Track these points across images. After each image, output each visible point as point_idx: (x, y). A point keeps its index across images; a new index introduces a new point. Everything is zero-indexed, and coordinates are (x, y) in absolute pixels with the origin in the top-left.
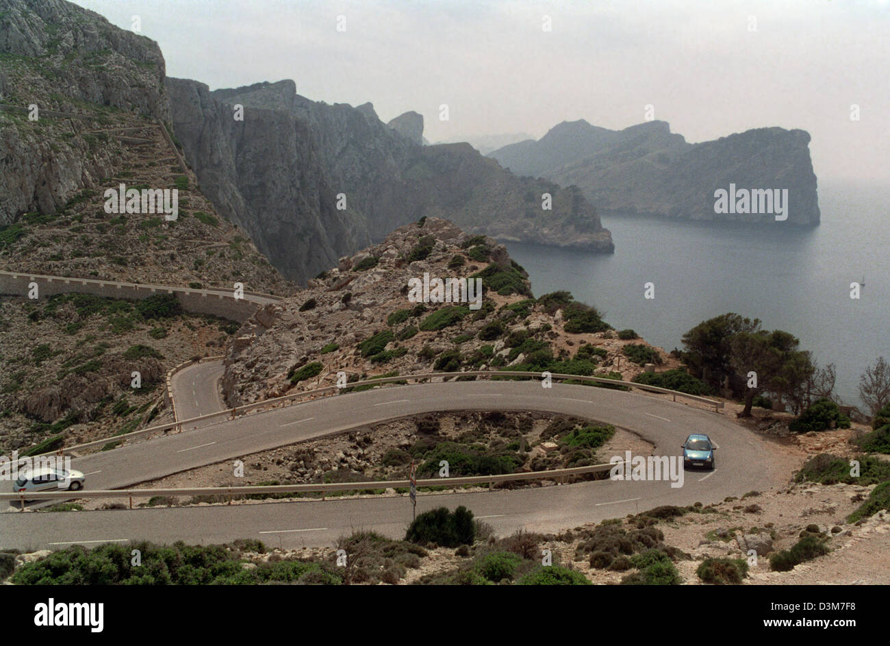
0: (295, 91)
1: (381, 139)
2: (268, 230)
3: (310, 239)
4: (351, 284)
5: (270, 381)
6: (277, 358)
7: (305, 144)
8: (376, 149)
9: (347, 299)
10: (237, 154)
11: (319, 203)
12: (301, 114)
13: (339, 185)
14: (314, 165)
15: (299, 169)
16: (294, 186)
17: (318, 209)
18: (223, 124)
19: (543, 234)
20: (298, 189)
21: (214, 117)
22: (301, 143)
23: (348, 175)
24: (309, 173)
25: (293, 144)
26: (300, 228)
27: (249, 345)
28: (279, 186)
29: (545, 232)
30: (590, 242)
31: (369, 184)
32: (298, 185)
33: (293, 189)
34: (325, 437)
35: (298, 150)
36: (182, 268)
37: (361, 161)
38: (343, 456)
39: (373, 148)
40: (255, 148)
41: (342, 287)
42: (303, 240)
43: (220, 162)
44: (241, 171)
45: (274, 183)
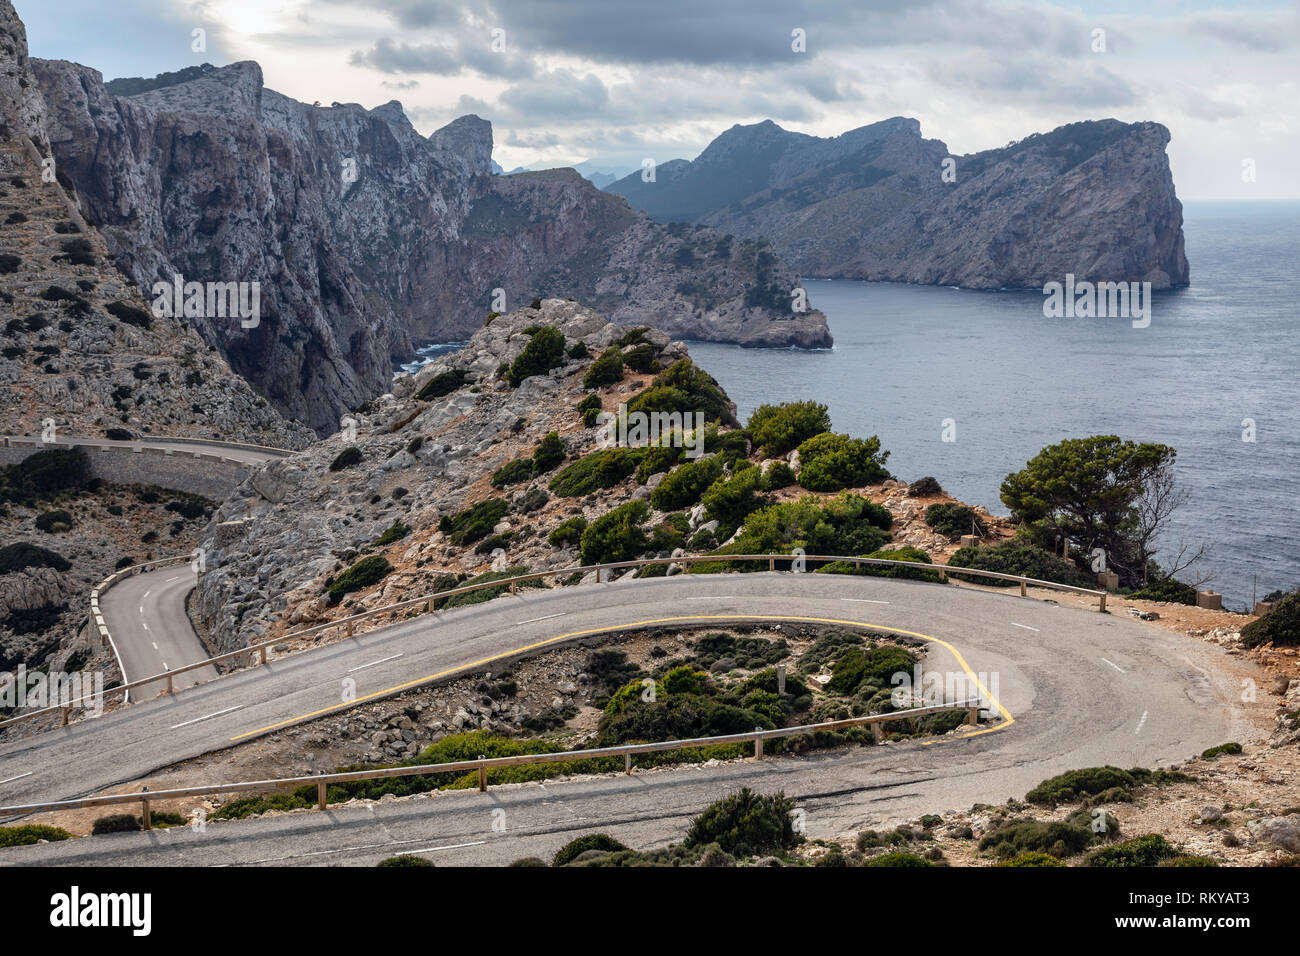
0: (260, 81)
1: (419, 166)
2: (228, 332)
3: (305, 346)
4: (418, 420)
5: (290, 595)
6: (299, 554)
7: (286, 178)
8: (412, 185)
9: (416, 446)
10: (164, 199)
11: (317, 282)
12: (273, 123)
13: (350, 248)
14: (307, 216)
15: (278, 222)
16: (271, 252)
17: (317, 292)
18: (135, 144)
19: (709, 324)
20: (279, 258)
21: (115, 130)
22: (280, 176)
23: (366, 232)
24: (297, 229)
25: (267, 179)
26: (286, 326)
27: (242, 534)
28: (246, 255)
29: (713, 319)
30: (790, 334)
31: (403, 246)
32: (279, 252)
33: (270, 258)
34: (434, 685)
35: (276, 188)
36: (91, 404)
37: (387, 206)
38: (467, 716)
39: (407, 182)
40: (197, 186)
41: (402, 425)
42: (293, 349)
43: (133, 212)
44: (172, 226)
45: (234, 247)
